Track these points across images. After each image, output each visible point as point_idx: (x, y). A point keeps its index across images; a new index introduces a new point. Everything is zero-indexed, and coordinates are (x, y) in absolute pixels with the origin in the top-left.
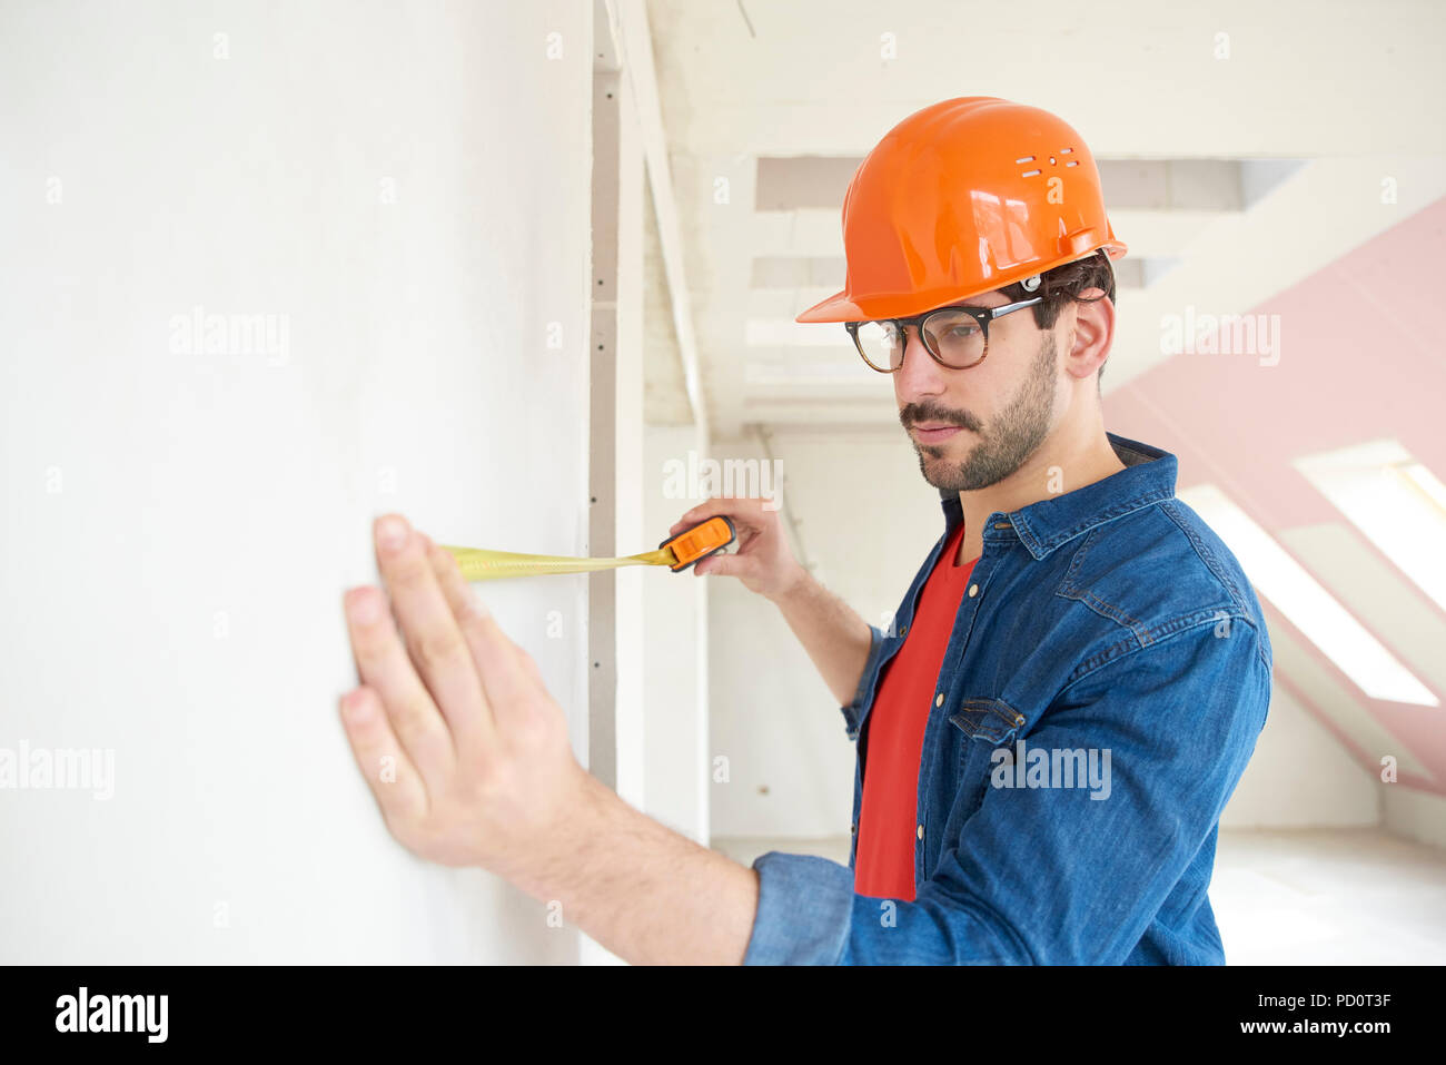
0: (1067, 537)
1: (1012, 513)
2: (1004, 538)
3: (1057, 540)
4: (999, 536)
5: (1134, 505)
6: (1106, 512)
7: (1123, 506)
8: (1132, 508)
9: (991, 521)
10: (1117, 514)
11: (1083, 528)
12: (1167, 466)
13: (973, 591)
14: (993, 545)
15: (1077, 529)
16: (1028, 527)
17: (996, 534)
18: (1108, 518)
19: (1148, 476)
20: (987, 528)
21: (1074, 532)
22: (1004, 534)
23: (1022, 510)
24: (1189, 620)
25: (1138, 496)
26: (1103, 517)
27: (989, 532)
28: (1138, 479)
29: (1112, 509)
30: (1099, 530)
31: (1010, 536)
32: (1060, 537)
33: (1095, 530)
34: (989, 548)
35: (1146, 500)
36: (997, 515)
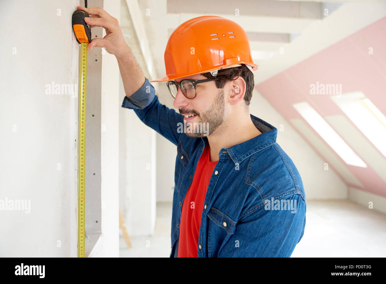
0: (245, 157)
1: (228, 149)
2: (226, 156)
3: (242, 158)
4: (224, 156)
5: (266, 146)
6: (257, 148)
7: (262, 146)
8: (265, 147)
9: (221, 151)
10: (260, 149)
11: (250, 154)
12: (275, 132)
13: (216, 173)
14: (222, 158)
15: (248, 154)
16: (233, 154)
17: (223, 155)
18: (258, 150)
19: (269, 136)
20: (220, 153)
21: (247, 156)
22: (226, 155)
23: (231, 147)
24: (281, 196)
25: (267, 143)
26: (256, 150)
27: (221, 154)
28: (266, 137)
29: (259, 147)
30: (255, 154)
31: (227, 155)
32: (243, 157)
33: (254, 154)
34: (221, 159)
35: (269, 144)
36: (223, 149)
